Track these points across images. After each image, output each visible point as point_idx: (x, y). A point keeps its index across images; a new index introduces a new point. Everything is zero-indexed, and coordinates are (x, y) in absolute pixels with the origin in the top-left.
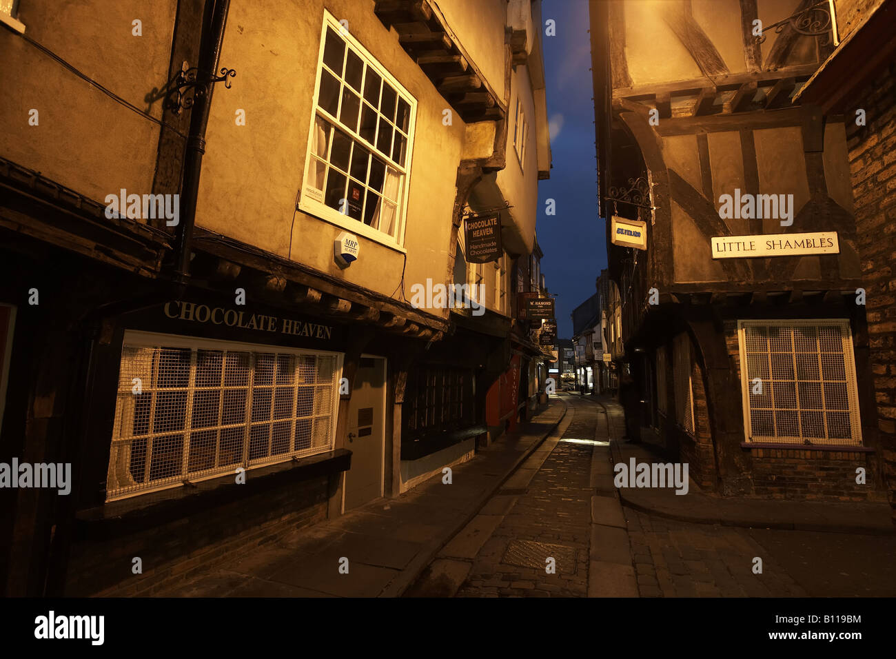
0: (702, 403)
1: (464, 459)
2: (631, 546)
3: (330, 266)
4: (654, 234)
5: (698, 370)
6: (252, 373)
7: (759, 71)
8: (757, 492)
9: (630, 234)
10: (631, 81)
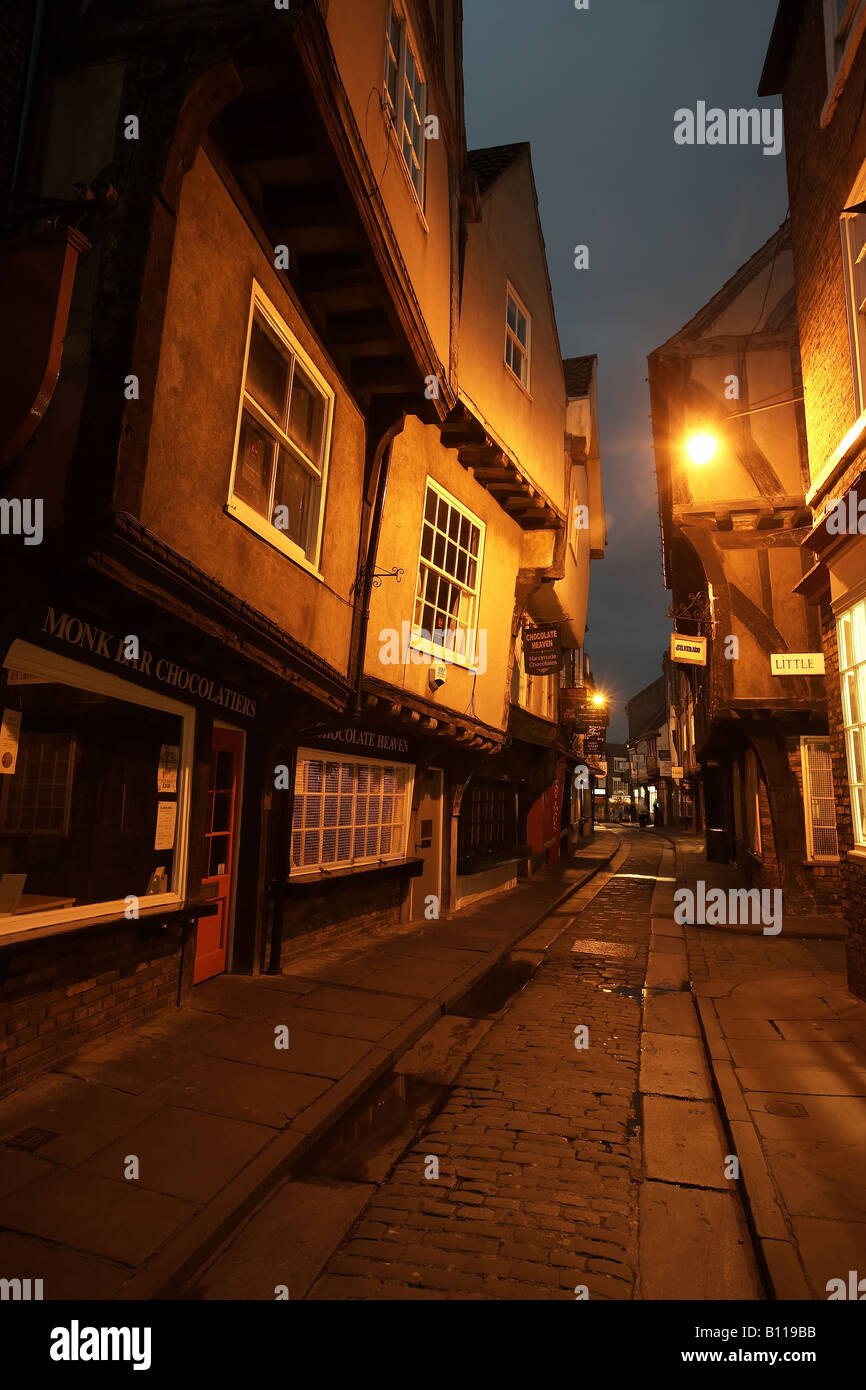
0: (768, 821)
1: (507, 886)
2: (686, 947)
3: (426, 690)
4: (713, 650)
5: (763, 786)
6: (356, 782)
8: (819, 911)
9: (689, 650)
10: (691, 498)
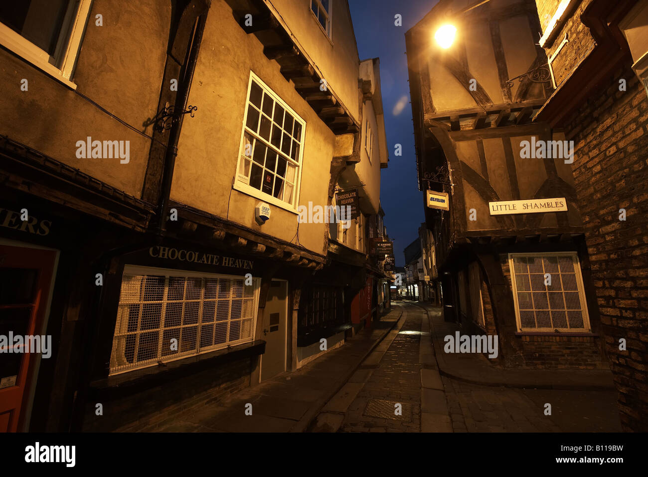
0: (489, 307)
1: (337, 346)
2: (447, 403)
3: (253, 223)
4: (453, 201)
5: (485, 285)
6: (203, 291)
7: (511, 103)
8: (527, 365)
9: (438, 201)
10: (435, 109)
